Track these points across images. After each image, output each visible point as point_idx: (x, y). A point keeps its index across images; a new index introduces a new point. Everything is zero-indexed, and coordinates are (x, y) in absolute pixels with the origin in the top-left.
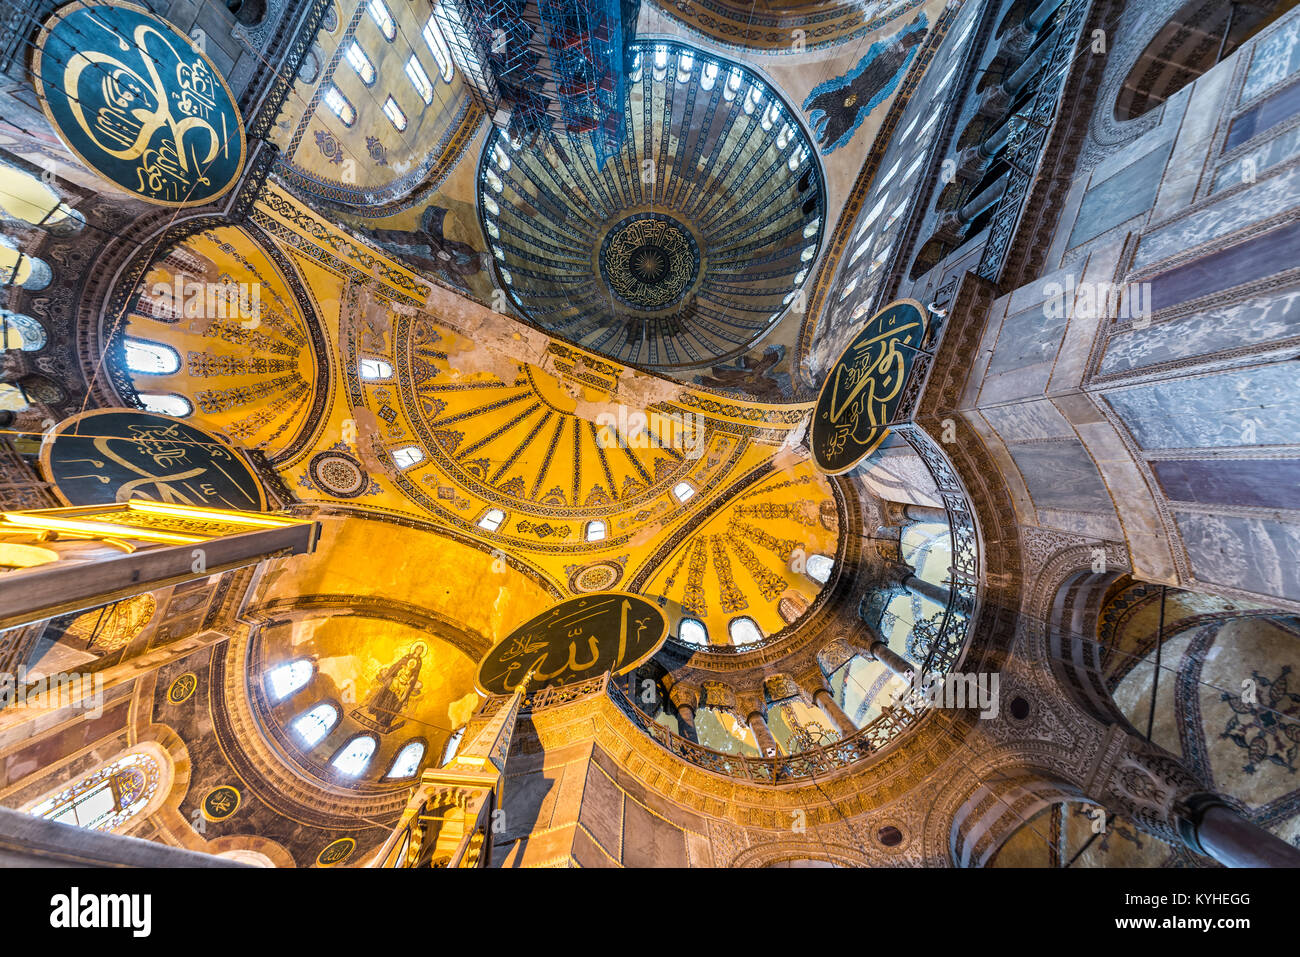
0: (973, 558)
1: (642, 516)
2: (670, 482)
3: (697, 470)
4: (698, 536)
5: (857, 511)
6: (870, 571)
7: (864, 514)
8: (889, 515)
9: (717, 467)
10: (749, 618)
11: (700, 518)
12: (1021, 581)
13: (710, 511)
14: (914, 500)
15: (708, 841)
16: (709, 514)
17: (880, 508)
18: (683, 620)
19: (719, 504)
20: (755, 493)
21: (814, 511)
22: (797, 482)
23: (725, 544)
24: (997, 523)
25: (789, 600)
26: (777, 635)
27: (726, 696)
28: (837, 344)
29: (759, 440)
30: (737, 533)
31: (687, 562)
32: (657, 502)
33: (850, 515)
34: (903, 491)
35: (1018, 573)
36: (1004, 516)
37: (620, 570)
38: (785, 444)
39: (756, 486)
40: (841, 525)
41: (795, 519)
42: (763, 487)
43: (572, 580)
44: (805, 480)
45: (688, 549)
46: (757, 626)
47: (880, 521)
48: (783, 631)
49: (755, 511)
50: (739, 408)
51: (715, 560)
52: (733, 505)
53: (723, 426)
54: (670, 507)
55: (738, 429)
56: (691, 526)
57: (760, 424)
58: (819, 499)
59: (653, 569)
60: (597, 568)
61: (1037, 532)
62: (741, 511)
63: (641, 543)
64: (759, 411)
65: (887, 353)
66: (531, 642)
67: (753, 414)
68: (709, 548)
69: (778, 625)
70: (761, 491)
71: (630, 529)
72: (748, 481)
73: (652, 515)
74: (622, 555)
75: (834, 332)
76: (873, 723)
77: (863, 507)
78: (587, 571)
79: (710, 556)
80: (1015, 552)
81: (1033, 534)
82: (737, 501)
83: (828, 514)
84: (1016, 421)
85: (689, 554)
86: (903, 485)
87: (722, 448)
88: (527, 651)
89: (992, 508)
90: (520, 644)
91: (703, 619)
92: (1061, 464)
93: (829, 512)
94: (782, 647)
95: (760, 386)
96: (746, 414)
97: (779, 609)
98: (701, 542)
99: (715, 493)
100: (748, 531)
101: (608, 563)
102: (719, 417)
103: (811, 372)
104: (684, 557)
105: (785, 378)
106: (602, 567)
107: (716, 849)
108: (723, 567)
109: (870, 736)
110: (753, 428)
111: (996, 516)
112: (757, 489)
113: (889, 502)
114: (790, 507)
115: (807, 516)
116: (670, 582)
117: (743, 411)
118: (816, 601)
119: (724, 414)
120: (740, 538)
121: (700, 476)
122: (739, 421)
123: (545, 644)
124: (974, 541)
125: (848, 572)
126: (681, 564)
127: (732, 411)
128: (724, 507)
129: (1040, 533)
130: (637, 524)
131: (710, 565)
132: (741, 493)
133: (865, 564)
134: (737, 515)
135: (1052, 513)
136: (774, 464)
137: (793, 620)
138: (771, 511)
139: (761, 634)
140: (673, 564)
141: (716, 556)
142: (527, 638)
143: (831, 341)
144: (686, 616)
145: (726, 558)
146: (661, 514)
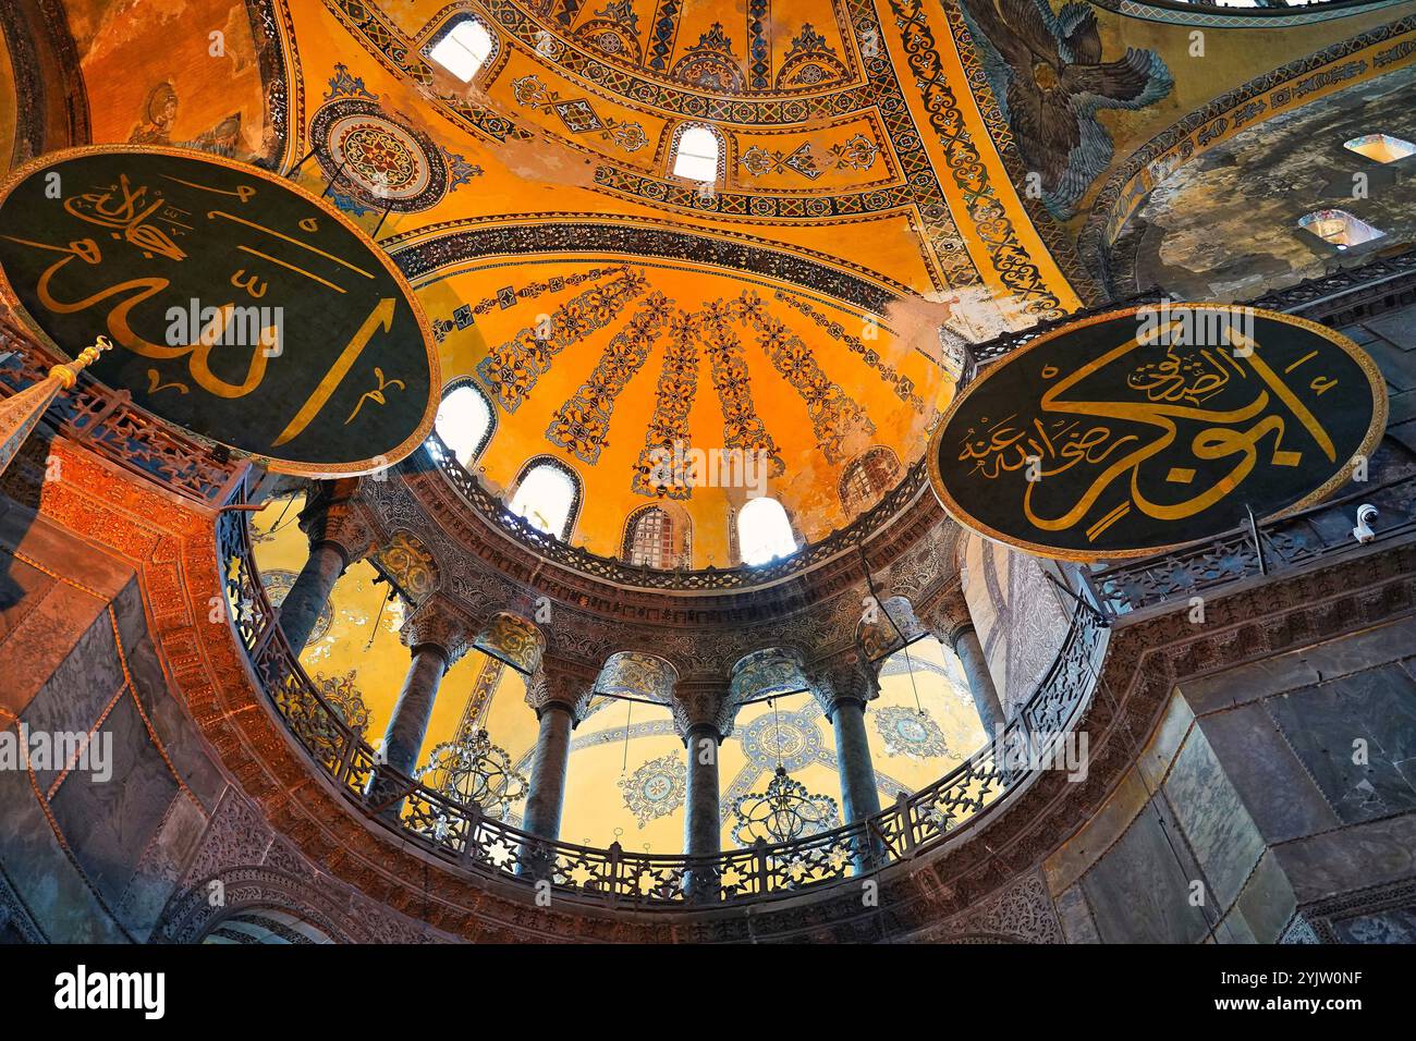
0: (942, 828)
1: (579, 116)
2: (694, 106)
3: (764, 142)
4: (636, 269)
5: (909, 538)
6: (820, 632)
7: (912, 552)
8: (939, 605)
9: (802, 182)
10: (577, 482)
11: (672, 245)
12: (953, 912)
13: (702, 251)
14: (989, 645)
15: (206, 823)
16: (694, 255)
17: (940, 579)
18: (468, 383)
19: (730, 256)
20: (806, 309)
21: (857, 444)
22: (888, 375)
23: (667, 330)
24: (1020, 836)
25: (667, 521)
26: (590, 558)
27: (420, 577)
28: (1235, 224)
29: (920, 227)
30: (705, 335)
31: (568, 294)
32: (631, 116)
33: (892, 529)
34: (993, 618)
35: (963, 900)
36: (1041, 837)
37: (437, 188)
38: (947, 295)
39: (820, 300)
40: (865, 521)
41: (816, 419)
42: (831, 316)
43: (332, 114)
44: (905, 388)
45: (596, 273)
46: (575, 507)
47: (918, 595)
48: (604, 562)
49: (773, 335)
50: (960, 124)
51: (621, 337)
52: (750, 287)
53: (898, 121)
54: (643, 154)
55: (914, 160)
56: (641, 243)
57: (955, 202)
58: (887, 438)
59: (499, 249)
60: (400, 134)
61: (1044, 898)
62: (750, 308)
63: (523, 171)
64: (984, 177)
65: (1242, 427)
66: (150, 220)
67: (968, 169)
68: (632, 308)
69: (606, 545)
70: (820, 319)
71: (533, 118)
72: (822, 279)
73: (596, 136)
74: (471, 160)
75: (1262, 189)
76: (584, 850)
77: (923, 544)
78: (376, 122)
79: (620, 324)
80: (993, 879)
81: (1037, 894)
82: (765, 287)
83: (871, 476)
84: (1204, 801)
85: (588, 285)
86: (1003, 611)
87: (851, 156)
88: (131, 236)
89: (1040, 817)
90: (129, 199)
91: (501, 411)
92: (1168, 899)
93: (877, 478)
94: (577, 588)
95: (1044, 116)
96: (960, 151)
97: (637, 518)
98: (631, 285)
99: (745, 229)
100: (724, 350)
101: (428, 147)
102: (910, 89)
103: (1144, 203)
104: (575, 280)
105: (1099, 155)
106: (411, 145)
107: (209, 840)
108: (620, 363)
109: (562, 861)
110: (938, 192)
111: (1033, 828)
112: (817, 308)
113: (961, 594)
114: (832, 395)
115: (838, 438)
116: (507, 298)
117: (958, 137)
118: (701, 574)
119: (926, 97)
120: (700, 347)
121: (756, 161)
122: (933, 145)
123: (175, 253)
124: (969, 814)
125: (791, 593)
126: (556, 285)
127: (943, 111)
128: (731, 270)
129: (1044, 905)
130: (553, 122)
131: (604, 336)
132: (786, 284)
133: (826, 615)
134: (737, 307)
135: (1085, 911)
136: (891, 306)
137: (637, 561)
138: (796, 364)
139: (568, 529)
140: (543, 274)
141: (630, 333)
142: (151, 200)
143: (1238, 199)
144: (478, 380)
145: (643, 354)
146: (617, 150)
